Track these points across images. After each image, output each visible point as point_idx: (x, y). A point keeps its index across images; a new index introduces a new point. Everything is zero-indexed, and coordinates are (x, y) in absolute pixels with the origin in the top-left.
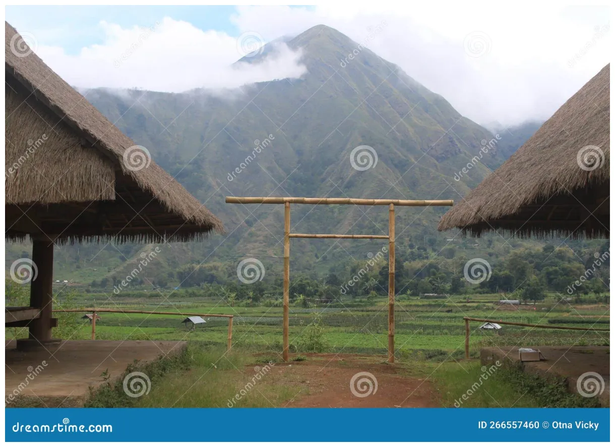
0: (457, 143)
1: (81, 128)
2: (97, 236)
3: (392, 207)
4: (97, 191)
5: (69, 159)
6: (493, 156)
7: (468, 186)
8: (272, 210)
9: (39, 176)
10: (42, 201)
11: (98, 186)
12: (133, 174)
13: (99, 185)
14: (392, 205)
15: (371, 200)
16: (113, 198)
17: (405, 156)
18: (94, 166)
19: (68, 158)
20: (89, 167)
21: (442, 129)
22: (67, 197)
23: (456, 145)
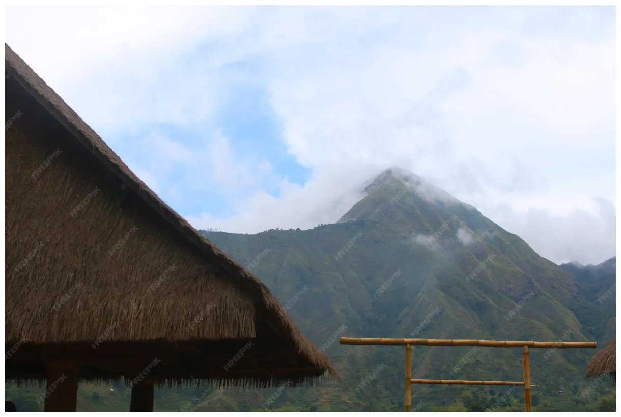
0: (536, 284)
1: (216, 252)
2: (197, 380)
3: (526, 349)
4: (234, 327)
5: (201, 289)
6: (575, 298)
7: (550, 329)
8: (346, 353)
9: (165, 309)
10: (170, 337)
11: (235, 320)
12: (276, 307)
13: (237, 319)
14: (526, 347)
15: (502, 342)
16: (253, 335)
17: (483, 298)
18: (230, 297)
19: (199, 288)
20: (224, 298)
21: (520, 270)
22: (198, 333)
23: (536, 286)
